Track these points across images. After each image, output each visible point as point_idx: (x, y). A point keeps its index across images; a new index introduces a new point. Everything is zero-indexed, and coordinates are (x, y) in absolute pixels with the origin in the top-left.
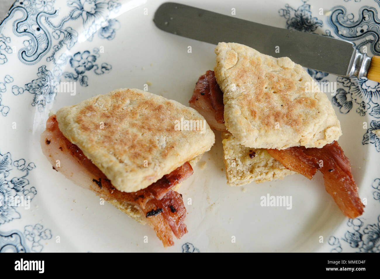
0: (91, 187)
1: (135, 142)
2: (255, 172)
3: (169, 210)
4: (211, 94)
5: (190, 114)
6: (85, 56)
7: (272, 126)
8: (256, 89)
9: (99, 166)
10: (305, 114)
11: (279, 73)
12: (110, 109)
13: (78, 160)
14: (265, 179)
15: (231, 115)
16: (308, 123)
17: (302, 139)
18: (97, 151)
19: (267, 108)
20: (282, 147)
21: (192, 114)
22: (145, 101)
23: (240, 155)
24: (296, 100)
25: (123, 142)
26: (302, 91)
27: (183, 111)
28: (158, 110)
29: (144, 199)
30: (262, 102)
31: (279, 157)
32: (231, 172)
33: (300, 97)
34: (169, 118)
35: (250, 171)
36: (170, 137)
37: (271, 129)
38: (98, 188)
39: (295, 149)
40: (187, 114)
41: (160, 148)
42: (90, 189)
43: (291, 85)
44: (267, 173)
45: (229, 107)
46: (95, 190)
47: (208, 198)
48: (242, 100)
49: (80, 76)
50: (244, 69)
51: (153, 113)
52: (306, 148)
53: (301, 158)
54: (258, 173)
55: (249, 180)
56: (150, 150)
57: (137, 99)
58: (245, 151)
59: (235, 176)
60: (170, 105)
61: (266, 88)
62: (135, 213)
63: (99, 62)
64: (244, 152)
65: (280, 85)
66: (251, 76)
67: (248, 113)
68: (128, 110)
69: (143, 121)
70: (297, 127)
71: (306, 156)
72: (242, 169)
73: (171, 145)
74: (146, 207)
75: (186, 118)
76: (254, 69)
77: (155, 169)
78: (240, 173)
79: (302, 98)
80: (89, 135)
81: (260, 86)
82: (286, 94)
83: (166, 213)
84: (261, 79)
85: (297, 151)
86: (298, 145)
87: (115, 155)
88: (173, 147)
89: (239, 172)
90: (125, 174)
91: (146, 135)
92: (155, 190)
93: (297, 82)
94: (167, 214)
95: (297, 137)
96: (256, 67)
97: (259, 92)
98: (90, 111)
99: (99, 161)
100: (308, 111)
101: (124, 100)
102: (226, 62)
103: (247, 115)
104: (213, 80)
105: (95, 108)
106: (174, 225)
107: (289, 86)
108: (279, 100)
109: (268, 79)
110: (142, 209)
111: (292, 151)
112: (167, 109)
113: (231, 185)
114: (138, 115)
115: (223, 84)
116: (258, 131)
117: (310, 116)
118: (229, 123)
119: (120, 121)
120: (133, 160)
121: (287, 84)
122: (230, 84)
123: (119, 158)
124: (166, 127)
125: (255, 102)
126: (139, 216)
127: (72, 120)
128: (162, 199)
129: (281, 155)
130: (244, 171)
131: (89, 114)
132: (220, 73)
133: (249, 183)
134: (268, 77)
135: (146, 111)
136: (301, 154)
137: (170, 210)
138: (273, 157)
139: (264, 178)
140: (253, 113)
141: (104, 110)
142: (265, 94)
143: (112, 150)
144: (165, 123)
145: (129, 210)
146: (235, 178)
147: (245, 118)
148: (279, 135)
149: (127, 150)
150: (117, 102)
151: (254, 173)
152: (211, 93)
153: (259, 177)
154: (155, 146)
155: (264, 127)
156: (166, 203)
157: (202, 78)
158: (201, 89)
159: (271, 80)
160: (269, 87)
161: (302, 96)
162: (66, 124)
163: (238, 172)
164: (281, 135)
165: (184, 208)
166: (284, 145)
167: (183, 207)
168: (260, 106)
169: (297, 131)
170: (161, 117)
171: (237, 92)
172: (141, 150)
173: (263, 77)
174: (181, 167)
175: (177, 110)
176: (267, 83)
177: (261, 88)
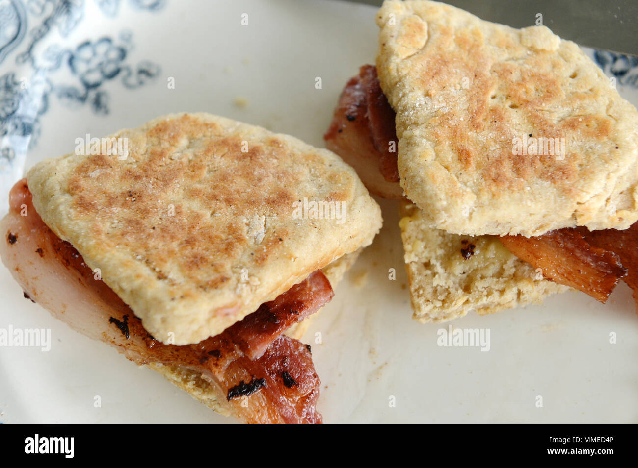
0: (105, 335)
1: (195, 232)
2: (475, 289)
3: (280, 381)
4: (370, 118)
5: (323, 163)
6: (102, 49)
7: (507, 184)
8: (471, 99)
9: (115, 288)
10: (585, 153)
11: (524, 63)
12: (144, 159)
13: (79, 276)
14: (499, 304)
15: (411, 161)
16: (592, 173)
17: (579, 210)
18: (108, 255)
19: (495, 142)
20: (534, 232)
21: (327, 163)
22: (222, 138)
23: (440, 252)
24: (563, 122)
25: (168, 233)
26: (578, 100)
27: (307, 158)
28: (249, 158)
29: (221, 360)
30: (484, 130)
31: (529, 254)
32: (421, 292)
33: (573, 114)
34: (273, 174)
35: (463, 288)
36: (275, 217)
37: (504, 190)
38: (121, 336)
39: (566, 235)
40: (314, 165)
41: (252, 242)
42: (104, 341)
43: (551, 89)
44: (502, 292)
45: (408, 143)
46: (113, 342)
47: (371, 351)
48: (437, 126)
49: (92, 94)
50: (441, 56)
51: (238, 165)
52: (591, 231)
53: (578, 255)
54: (483, 292)
55: (463, 307)
56: (228, 248)
57: (204, 136)
58: (452, 242)
59: (428, 301)
60: (277, 145)
61: (493, 97)
62: (204, 391)
63: (133, 61)
64: (450, 245)
65: (525, 88)
66: (458, 71)
67: (451, 156)
68: (183, 160)
69: (215, 184)
70: (567, 182)
71: (592, 248)
72: (446, 283)
73: (276, 235)
74: (225, 376)
75: (313, 172)
76: (465, 56)
77: (238, 291)
78: (441, 294)
79: (579, 116)
80: (93, 219)
81: (481, 93)
82: (540, 108)
83: (273, 388)
84: (481, 77)
85: (571, 238)
86: (571, 224)
87: (148, 262)
88: (281, 240)
89: (439, 290)
90: (169, 305)
91: (220, 214)
92: (244, 337)
93: (565, 81)
94: (275, 392)
95: (566, 207)
96: (469, 52)
97: (476, 108)
98: (99, 165)
99: (113, 278)
100: (593, 144)
101: (174, 139)
102: (400, 43)
103: (450, 160)
104: (373, 85)
105: (111, 159)
106: (292, 414)
107: (548, 91)
108: (524, 124)
109: (499, 77)
110: (217, 380)
111: (559, 240)
112: (271, 154)
113: (423, 321)
114: (205, 171)
115: (395, 93)
116: (475, 196)
117: (596, 156)
118: (407, 179)
119: (164, 186)
120: (187, 272)
121: (542, 87)
122: (410, 92)
123: (157, 269)
124: (266, 195)
125: (469, 130)
126: (212, 397)
127: (58, 187)
128: (263, 358)
129: (532, 248)
130: (449, 287)
131: (95, 173)
132: (387, 68)
133: (462, 316)
134: (498, 73)
135: (222, 162)
136: (579, 245)
137: (282, 382)
138: (515, 254)
139: (496, 303)
140: (463, 156)
141: (131, 163)
142: (491, 110)
143: (142, 251)
144: (264, 185)
145: (190, 385)
146: (429, 306)
147: (443, 168)
148: (524, 203)
149: (177, 250)
150: (160, 143)
151: (473, 293)
152: (368, 114)
153: (485, 301)
154: (240, 239)
155: (489, 185)
156: (273, 367)
157: (353, 83)
158: (348, 107)
159: (506, 78)
160: (500, 94)
161: (577, 112)
162: (47, 198)
163: (435, 291)
164: (529, 203)
165: (315, 376)
166: (538, 225)
167: (311, 374)
168: (480, 138)
169: (566, 192)
170: (256, 173)
171: (425, 109)
172: (207, 249)
173: (487, 72)
174: (304, 283)
175: (292, 155)
176: (496, 86)
177: (482, 98)
